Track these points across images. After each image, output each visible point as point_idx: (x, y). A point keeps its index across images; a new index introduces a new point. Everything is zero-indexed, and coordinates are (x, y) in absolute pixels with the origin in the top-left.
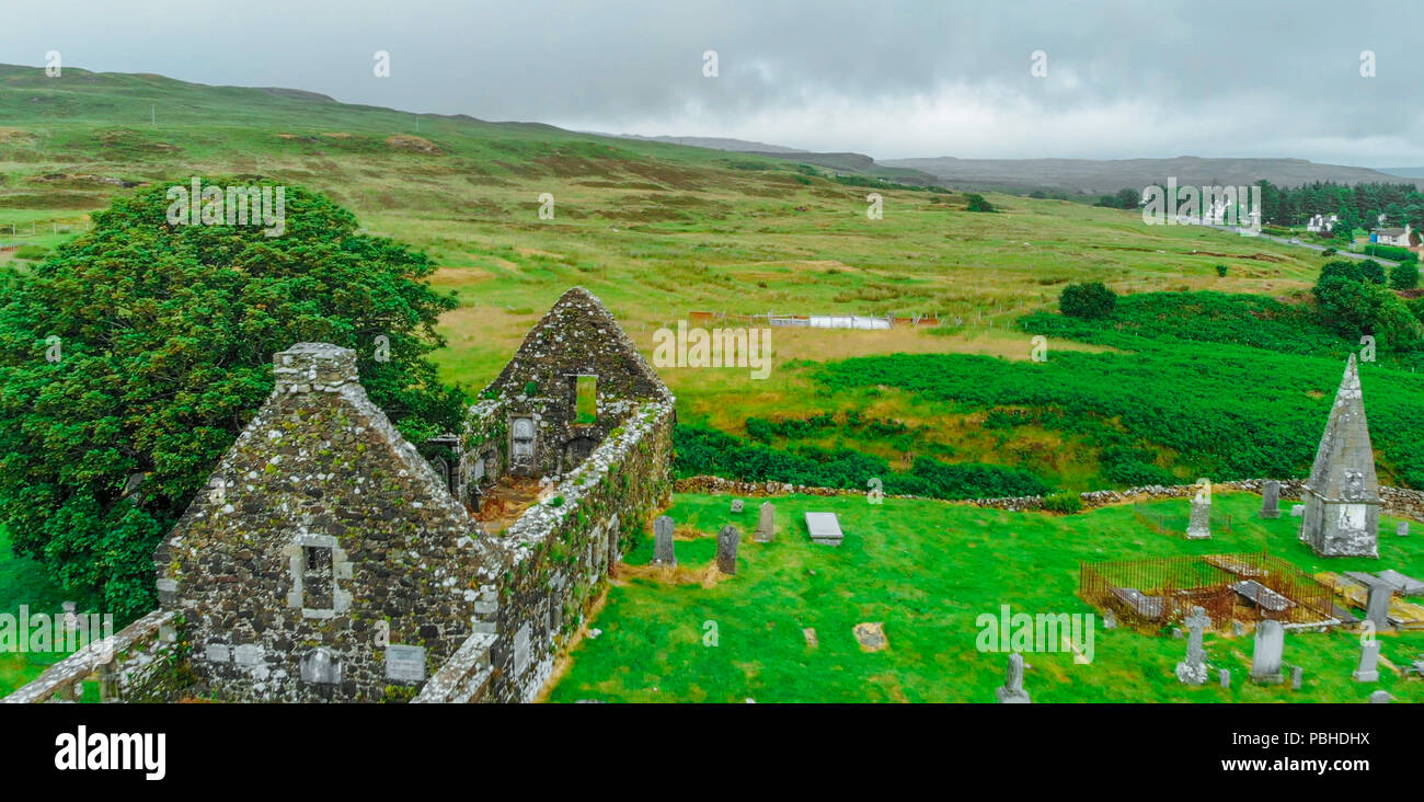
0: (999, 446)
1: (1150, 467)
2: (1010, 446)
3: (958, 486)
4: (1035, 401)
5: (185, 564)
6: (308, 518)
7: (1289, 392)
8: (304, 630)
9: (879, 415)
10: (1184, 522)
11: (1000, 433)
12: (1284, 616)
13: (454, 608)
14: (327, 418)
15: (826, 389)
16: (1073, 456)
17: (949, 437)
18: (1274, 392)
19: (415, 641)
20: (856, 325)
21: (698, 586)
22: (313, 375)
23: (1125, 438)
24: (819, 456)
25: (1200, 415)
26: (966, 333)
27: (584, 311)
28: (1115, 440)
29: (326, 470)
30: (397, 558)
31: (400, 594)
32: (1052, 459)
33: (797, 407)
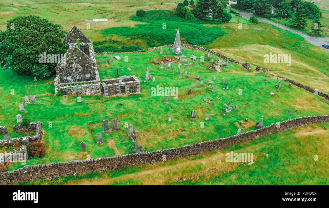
0: (133, 43)
1: (154, 44)
2: (134, 43)
3: (128, 50)
4: (137, 35)
5: (60, 69)
6: (75, 62)
7: (172, 29)
8: (75, 74)
9: (114, 39)
10: (159, 52)
11: (133, 40)
12: (171, 61)
13: (93, 69)
14: (76, 51)
15: (104, 35)
16: (143, 43)
17: (126, 42)
18: (170, 29)
19: (89, 73)
20: (102, 21)
21: (107, 66)
22: (74, 47)
23: (150, 39)
24: (106, 47)
25: (160, 35)
26: (122, 21)
27: (77, 30)
28: (149, 40)
29: (76, 57)
30: (86, 65)
31: (86, 69)
32: (140, 44)
33: (101, 39)
